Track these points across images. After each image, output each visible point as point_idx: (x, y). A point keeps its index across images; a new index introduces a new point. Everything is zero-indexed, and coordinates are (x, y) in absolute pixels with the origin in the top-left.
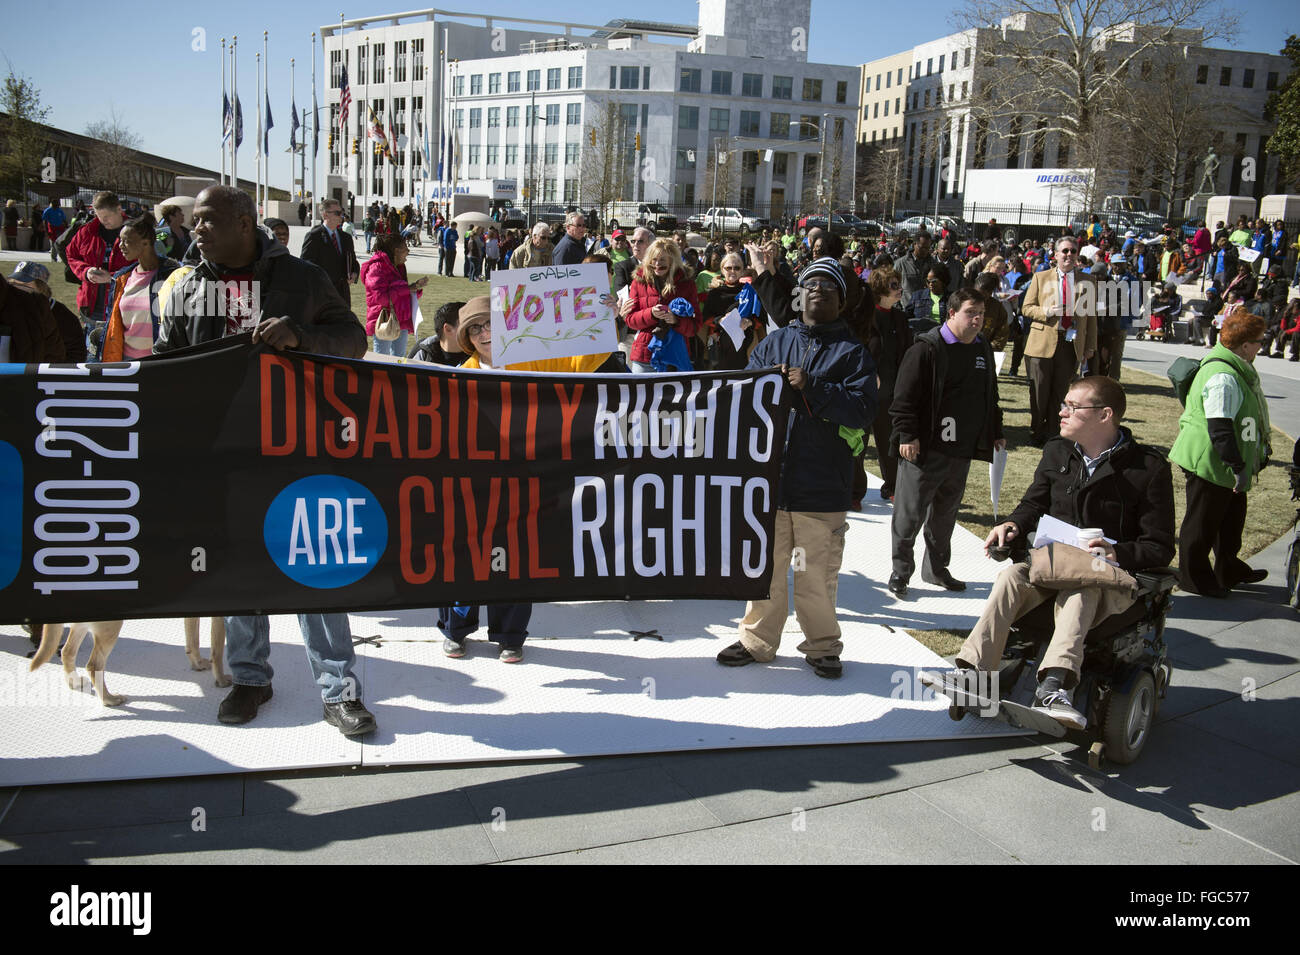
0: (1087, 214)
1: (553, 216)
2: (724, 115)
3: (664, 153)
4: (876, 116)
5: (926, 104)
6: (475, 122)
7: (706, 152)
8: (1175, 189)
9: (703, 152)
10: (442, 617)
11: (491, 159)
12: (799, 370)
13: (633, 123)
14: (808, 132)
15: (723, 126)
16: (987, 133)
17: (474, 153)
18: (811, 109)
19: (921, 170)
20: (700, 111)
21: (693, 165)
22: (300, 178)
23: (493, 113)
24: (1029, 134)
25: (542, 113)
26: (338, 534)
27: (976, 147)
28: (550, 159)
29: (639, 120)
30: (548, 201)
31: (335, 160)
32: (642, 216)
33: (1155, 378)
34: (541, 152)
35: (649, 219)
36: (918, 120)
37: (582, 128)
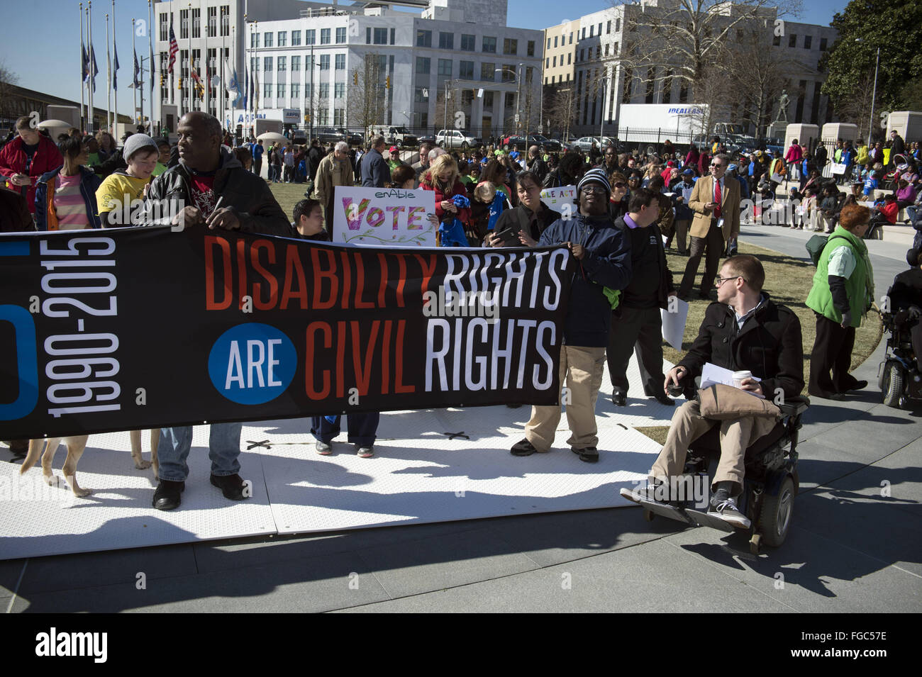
0: (704, 136)
1: (327, 135)
2: (448, 64)
3: (406, 91)
4: (554, 66)
5: (589, 57)
6: (268, 66)
7: (436, 90)
8: (760, 119)
9: (434, 89)
10: (314, 426)
11: (281, 94)
12: (580, 246)
13: (383, 69)
14: (508, 76)
15: (448, 72)
16: (632, 79)
17: (267, 89)
18: (509, 60)
19: (586, 104)
20: (432, 61)
21: (427, 100)
22: (140, 107)
23: (281, 60)
24: (661, 79)
25: (318, 61)
26: (262, 365)
27: (625, 88)
28: (324, 93)
29: (388, 67)
30: (323, 125)
31: (164, 93)
32: (392, 136)
33: (762, 250)
34: (317, 89)
35: (397, 138)
36: (584, 69)
37: (346, 72)
